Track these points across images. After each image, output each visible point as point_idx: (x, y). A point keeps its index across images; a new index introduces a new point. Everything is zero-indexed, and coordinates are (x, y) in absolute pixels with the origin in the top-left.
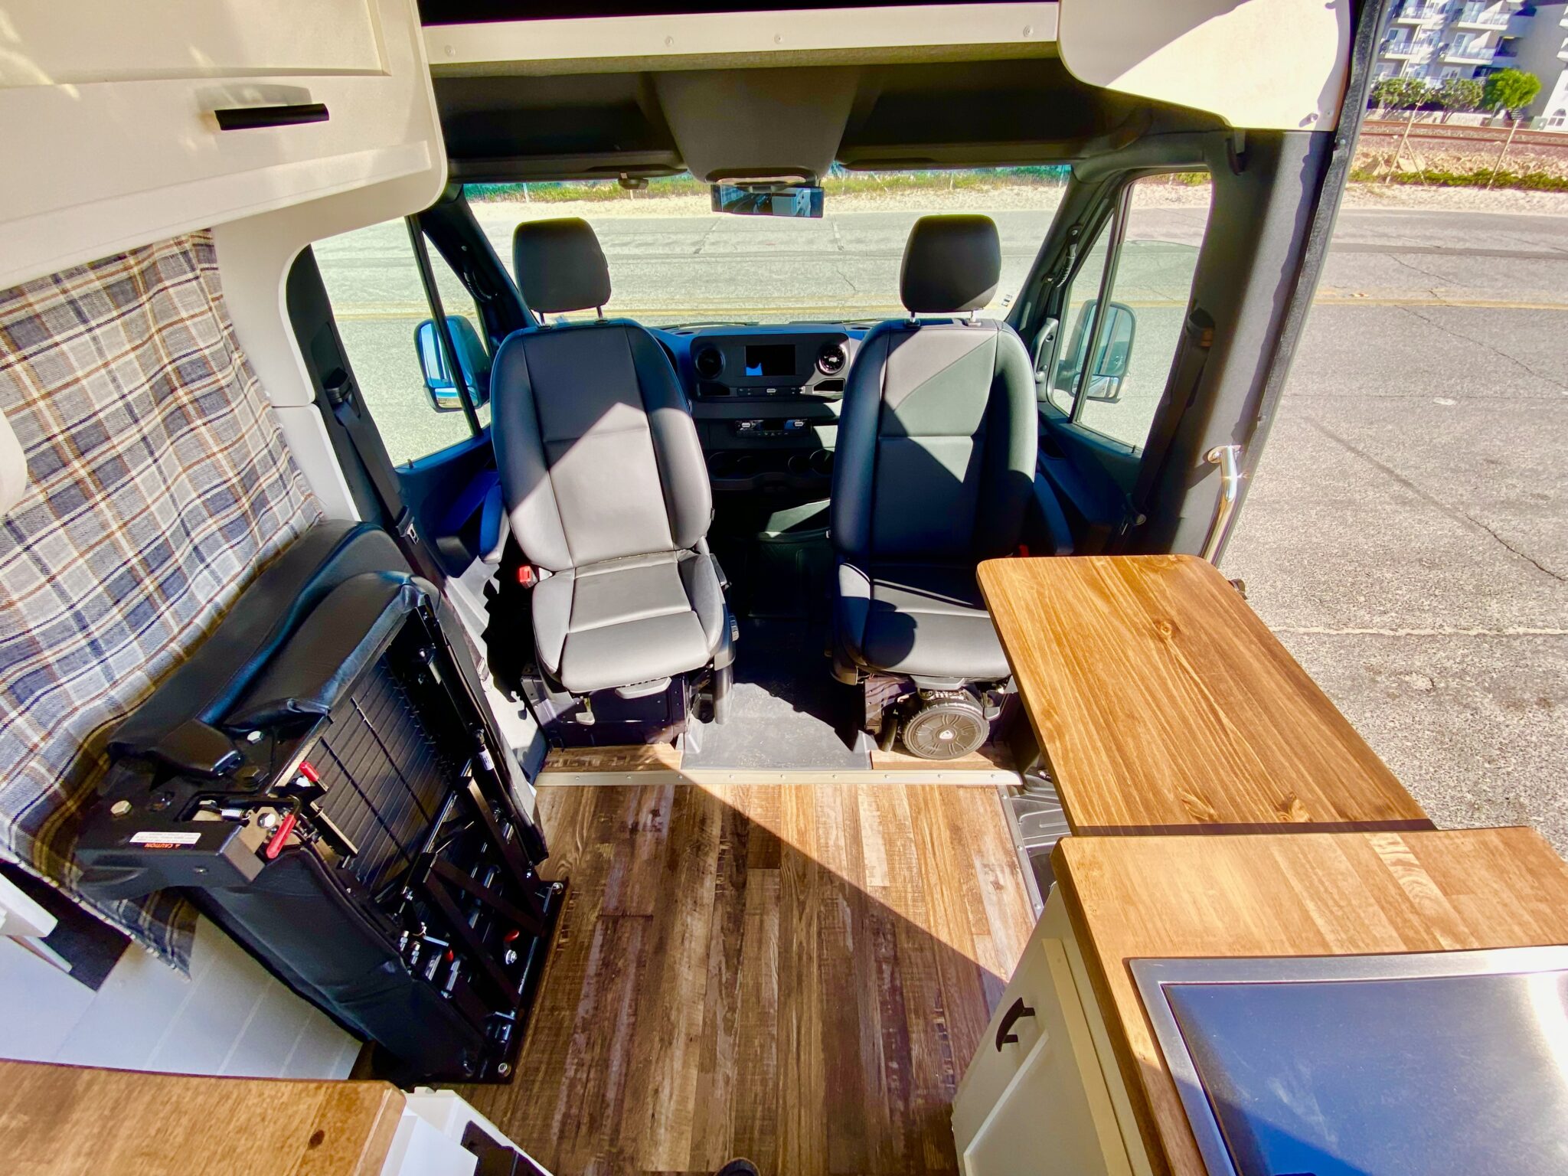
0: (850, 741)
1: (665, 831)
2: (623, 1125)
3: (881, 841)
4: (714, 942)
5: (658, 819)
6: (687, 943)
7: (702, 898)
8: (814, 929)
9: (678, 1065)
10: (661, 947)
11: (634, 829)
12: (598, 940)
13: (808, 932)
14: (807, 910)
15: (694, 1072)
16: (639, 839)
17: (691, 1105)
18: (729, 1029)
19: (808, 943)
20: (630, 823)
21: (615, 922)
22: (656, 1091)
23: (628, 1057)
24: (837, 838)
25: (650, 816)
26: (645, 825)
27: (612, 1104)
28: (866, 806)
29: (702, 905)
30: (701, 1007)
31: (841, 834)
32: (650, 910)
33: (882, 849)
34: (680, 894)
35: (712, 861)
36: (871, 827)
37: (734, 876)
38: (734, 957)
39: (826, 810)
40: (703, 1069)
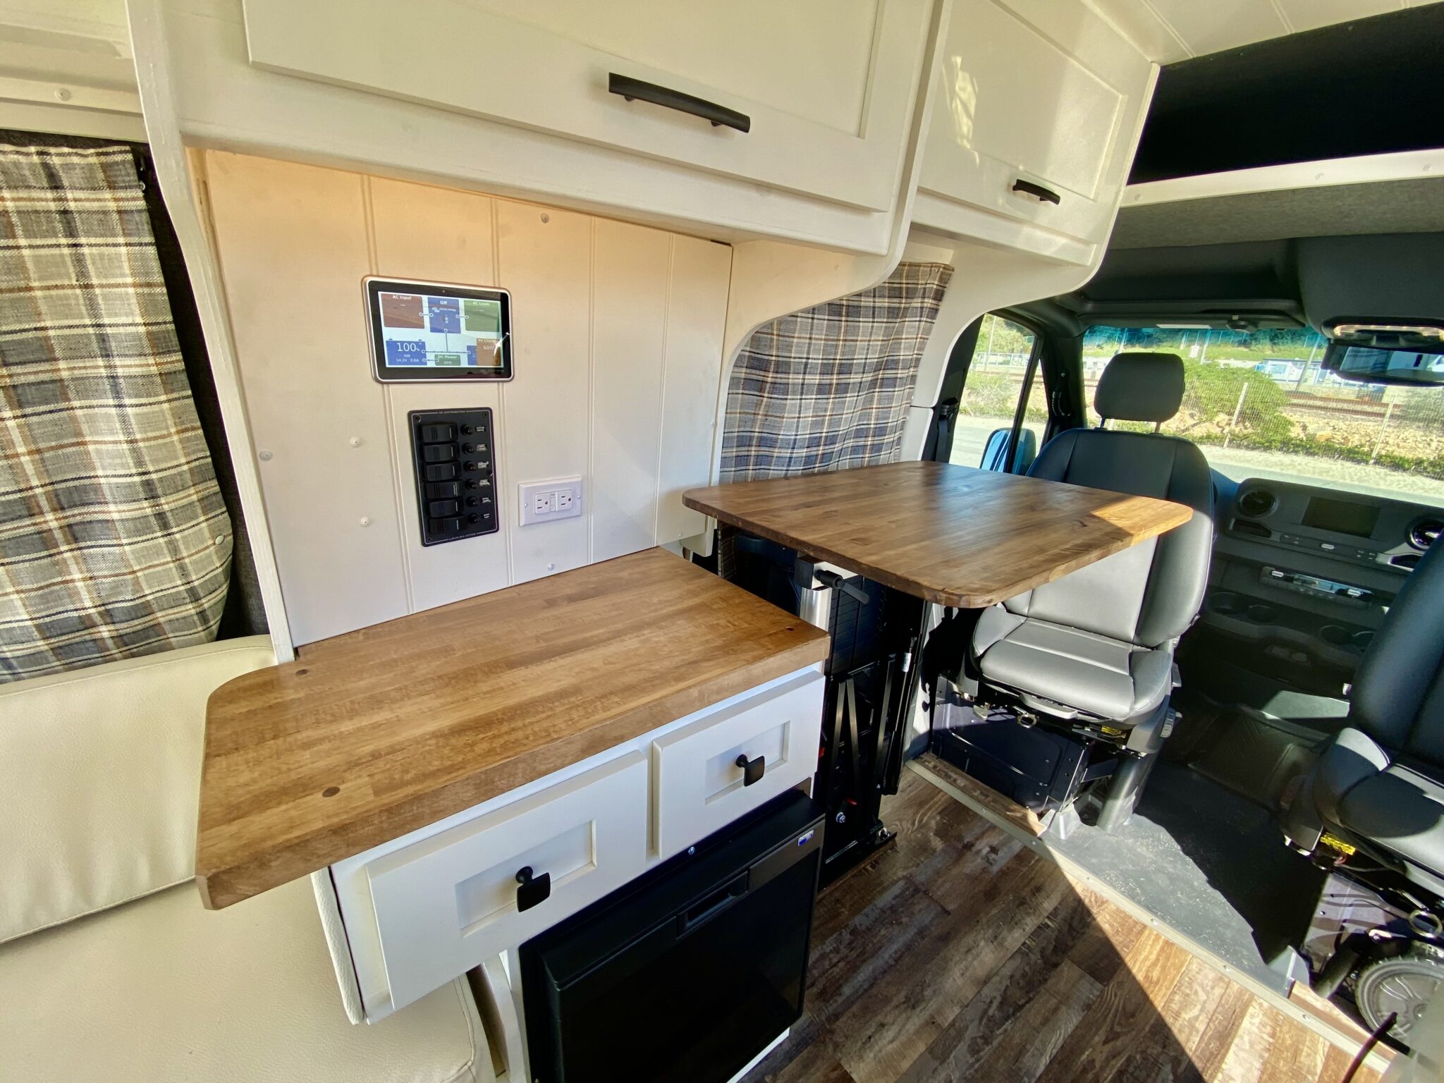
0: (1269, 950)
2: (844, 1019)
3: (1257, 1064)
4: (996, 979)
5: (993, 856)
6: (970, 958)
7: (1004, 939)
8: (1119, 1063)
11: (969, 846)
13: (1107, 1061)
14: (1119, 1043)
15: (921, 1047)
18: (974, 1050)
19: (1102, 1069)
20: (966, 840)
21: (917, 890)
23: (873, 982)
24: (1197, 1018)
25: (988, 849)
26: (979, 852)
27: (843, 998)
28: (1256, 1021)
29: (1001, 944)
30: (957, 1010)
31: (1203, 1019)
32: (951, 907)
33: (1257, 1073)
34: (984, 920)
35: (1031, 923)
36: (1252, 1044)
37: (1048, 952)
38: (1011, 1007)
39: (1196, 986)
40: (930, 1050)
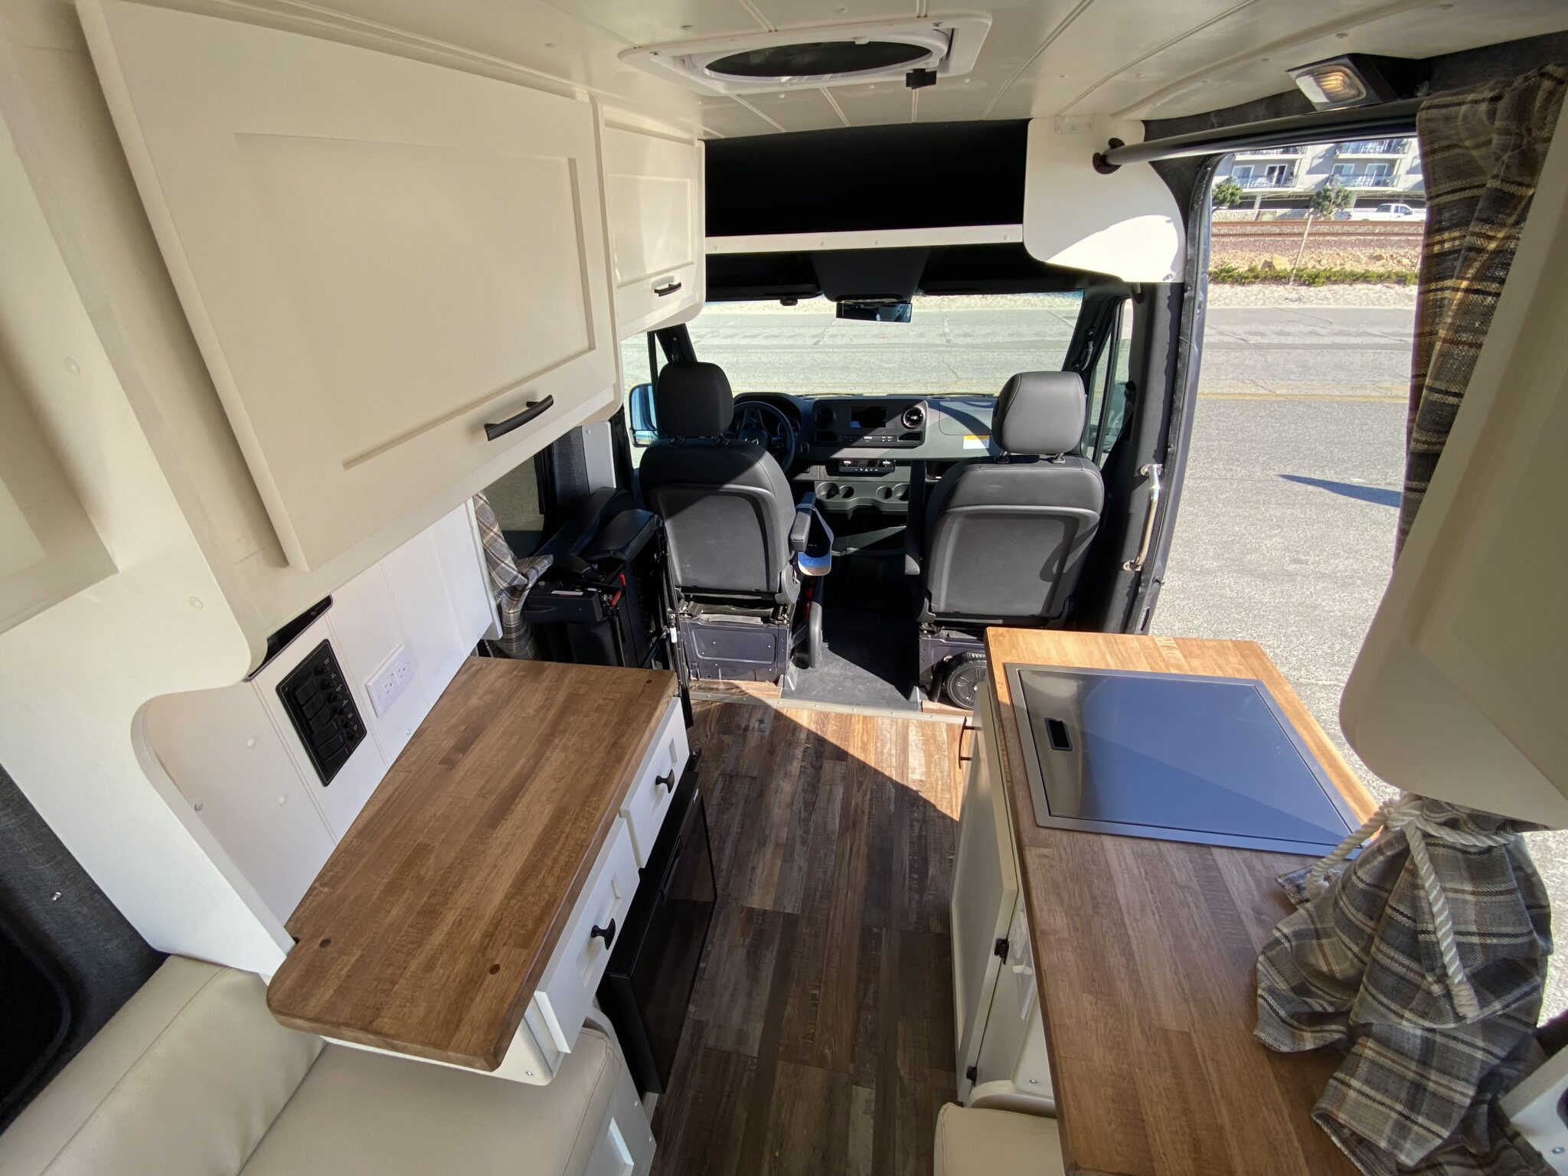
0: (907, 693)
1: (767, 733)
2: (732, 881)
3: (922, 754)
4: (797, 796)
5: (763, 725)
6: (778, 795)
7: (790, 772)
8: (868, 796)
9: (768, 857)
10: (761, 794)
11: (746, 729)
12: (719, 786)
13: (863, 798)
14: (864, 786)
15: (779, 862)
16: (749, 735)
17: (776, 878)
18: (804, 842)
19: (863, 804)
20: (743, 725)
21: (731, 777)
22: (753, 868)
23: (736, 848)
24: (890, 749)
25: (757, 723)
26: (754, 728)
27: (725, 871)
28: (914, 732)
29: (790, 776)
30: (786, 829)
31: (893, 747)
32: (755, 774)
33: (923, 759)
34: (776, 768)
35: (799, 752)
36: (916, 745)
37: (814, 762)
38: (810, 806)
39: (885, 732)
40: (784, 861)
